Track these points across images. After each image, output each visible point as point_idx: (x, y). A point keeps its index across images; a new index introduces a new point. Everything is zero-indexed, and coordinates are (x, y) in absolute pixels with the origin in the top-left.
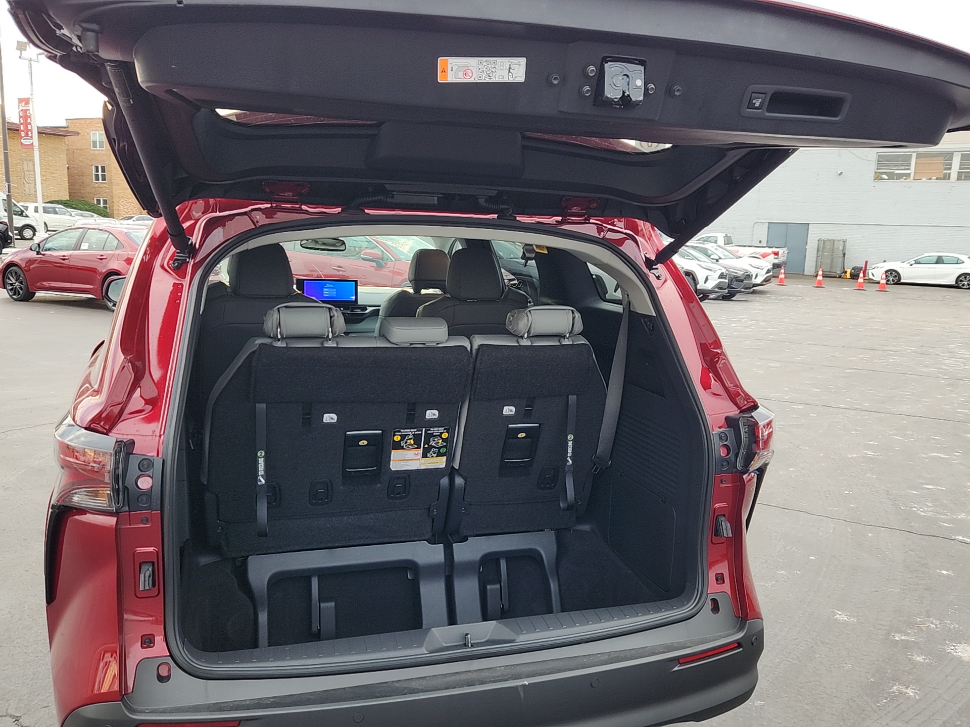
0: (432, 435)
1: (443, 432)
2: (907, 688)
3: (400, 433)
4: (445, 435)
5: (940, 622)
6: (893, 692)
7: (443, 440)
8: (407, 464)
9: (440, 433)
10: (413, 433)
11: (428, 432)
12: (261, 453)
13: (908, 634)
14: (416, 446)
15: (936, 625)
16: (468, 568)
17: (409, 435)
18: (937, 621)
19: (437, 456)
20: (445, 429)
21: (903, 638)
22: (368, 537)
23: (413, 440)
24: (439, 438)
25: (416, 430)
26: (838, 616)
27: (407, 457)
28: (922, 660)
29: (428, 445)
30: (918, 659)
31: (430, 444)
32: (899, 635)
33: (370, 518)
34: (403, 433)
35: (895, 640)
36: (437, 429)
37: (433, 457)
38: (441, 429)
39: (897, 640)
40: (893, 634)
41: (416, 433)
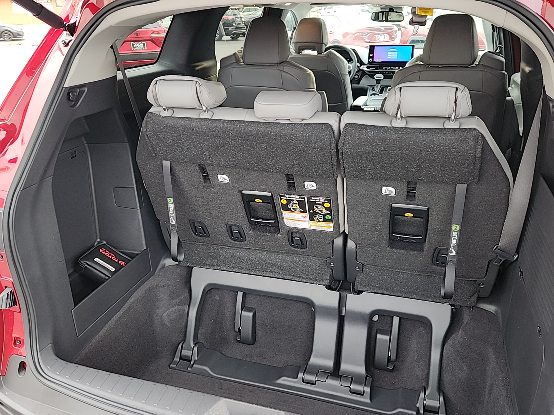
0: (314, 203)
1: (325, 202)
3: (286, 198)
4: (327, 205)
7: (326, 209)
8: (298, 223)
9: (322, 202)
10: (297, 199)
11: (310, 200)
12: (170, 200)
14: (302, 211)
16: (358, 317)
17: (294, 200)
19: (323, 221)
20: (326, 200)
22: (277, 272)
23: (298, 205)
24: (321, 206)
25: (298, 197)
27: (296, 218)
29: (313, 211)
31: (314, 210)
33: (278, 258)
34: (287, 198)
36: (319, 199)
37: (319, 221)
38: (322, 200)
41: (299, 199)
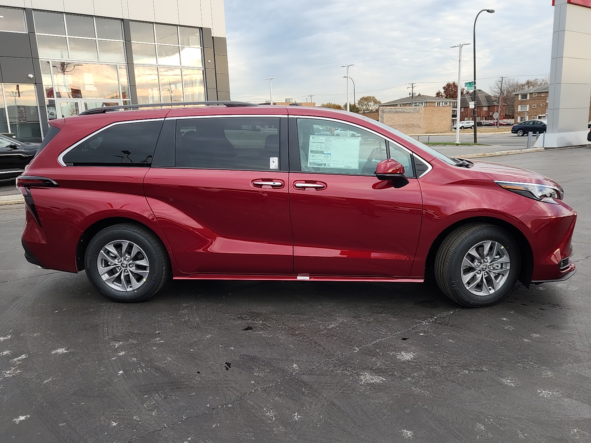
2: (4, 339)
5: (5, 376)
6: (9, 335)
13: (19, 361)
15: (6, 374)
18: (7, 376)
21: (20, 357)
26: (63, 350)
28: (4, 352)
30: (6, 352)
32: (23, 358)
35: (24, 354)
39: (23, 355)
40: (27, 356)
